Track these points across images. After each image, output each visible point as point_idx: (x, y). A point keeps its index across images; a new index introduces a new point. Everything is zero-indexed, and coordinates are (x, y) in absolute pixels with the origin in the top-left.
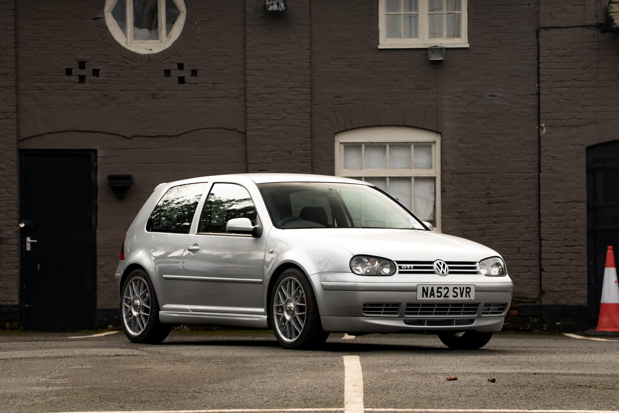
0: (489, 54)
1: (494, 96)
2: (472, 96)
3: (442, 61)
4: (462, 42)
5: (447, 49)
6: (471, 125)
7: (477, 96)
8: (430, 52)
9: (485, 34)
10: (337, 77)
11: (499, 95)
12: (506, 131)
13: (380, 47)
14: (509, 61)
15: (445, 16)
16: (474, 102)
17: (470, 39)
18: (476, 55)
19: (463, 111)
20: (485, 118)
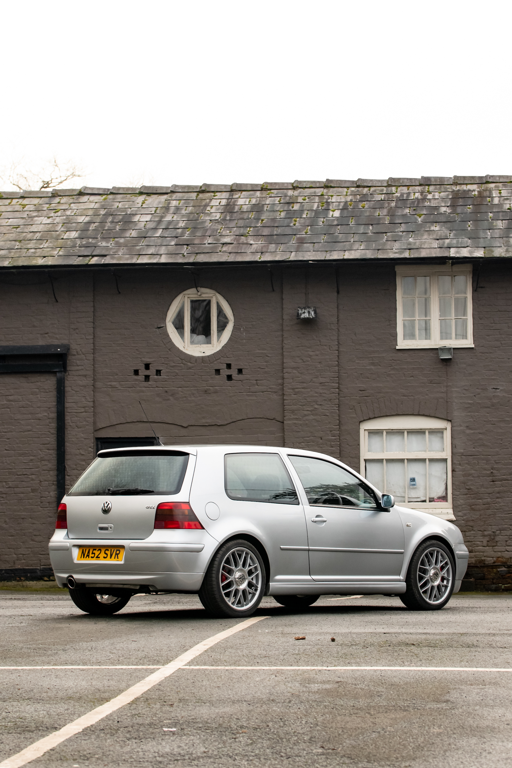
0: (490, 353)
1: (497, 389)
2: (478, 389)
3: (450, 359)
4: (469, 343)
5: (454, 349)
6: (477, 414)
7: (482, 389)
8: (440, 352)
9: (488, 336)
10: (361, 374)
11: (501, 388)
12: (507, 419)
13: (397, 348)
14: (509, 359)
15: (454, 321)
16: (479, 394)
17: (475, 340)
18: (481, 354)
19: (470, 402)
20: (489, 407)
